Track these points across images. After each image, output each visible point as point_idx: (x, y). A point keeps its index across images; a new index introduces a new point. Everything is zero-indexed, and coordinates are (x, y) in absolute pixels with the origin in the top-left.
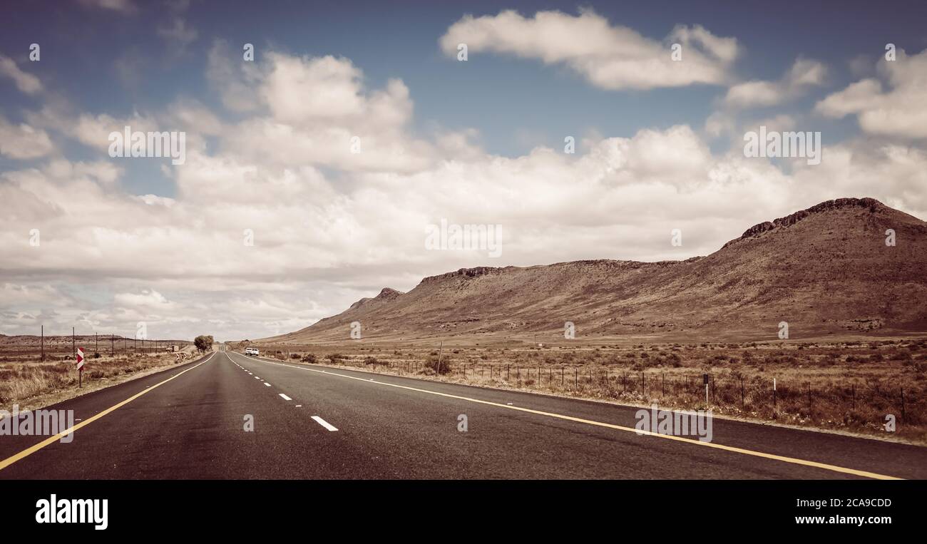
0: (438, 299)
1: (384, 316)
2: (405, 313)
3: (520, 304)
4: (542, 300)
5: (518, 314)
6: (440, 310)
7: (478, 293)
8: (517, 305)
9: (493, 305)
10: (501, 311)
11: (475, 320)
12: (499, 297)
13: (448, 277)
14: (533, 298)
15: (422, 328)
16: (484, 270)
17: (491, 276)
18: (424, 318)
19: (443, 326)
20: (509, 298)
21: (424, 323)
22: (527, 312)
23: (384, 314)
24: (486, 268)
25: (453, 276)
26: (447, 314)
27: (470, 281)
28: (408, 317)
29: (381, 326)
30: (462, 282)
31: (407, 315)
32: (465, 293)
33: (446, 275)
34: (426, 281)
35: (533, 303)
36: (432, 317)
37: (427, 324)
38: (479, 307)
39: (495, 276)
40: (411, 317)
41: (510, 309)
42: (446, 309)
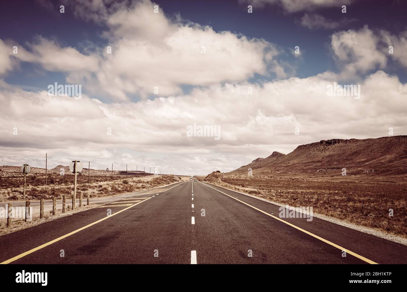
0: (311, 156)
1: (280, 165)
2: (292, 164)
3: (364, 160)
4: (378, 158)
5: (366, 165)
6: (314, 162)
7: (336, 153)
8: (362, 160)
9: (346, 160)
10: (353, 163)
11: (338, 168)
12: (350, 155)
13: (314, 145)
14: (372, 156)
15: (306, 172)
16: (337, 141)
17: (341, 144)
18: (306, 166)
19: (318, 171)
20: (357, 156)
21: (306, 169)
22: (372, 164)
23: (279, 164)
24: (338, 140)
25: (316, 144)
26: (319, 164)
27: (329, 147)
28: (295, 165)
29: (280, 170)
30: (324, 147)
31: (294, 164)
32: (327, 153)
33: (312, 144)
34: (300, 147)
35: (372, 159)
36: (310, 166)
37: (308, 169)
38: (338, 161)
39: (344, 144)
40: (297, 165)
41: (359, 162)
42: (318, 162)
